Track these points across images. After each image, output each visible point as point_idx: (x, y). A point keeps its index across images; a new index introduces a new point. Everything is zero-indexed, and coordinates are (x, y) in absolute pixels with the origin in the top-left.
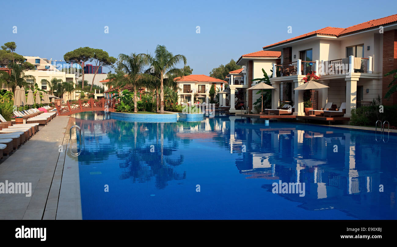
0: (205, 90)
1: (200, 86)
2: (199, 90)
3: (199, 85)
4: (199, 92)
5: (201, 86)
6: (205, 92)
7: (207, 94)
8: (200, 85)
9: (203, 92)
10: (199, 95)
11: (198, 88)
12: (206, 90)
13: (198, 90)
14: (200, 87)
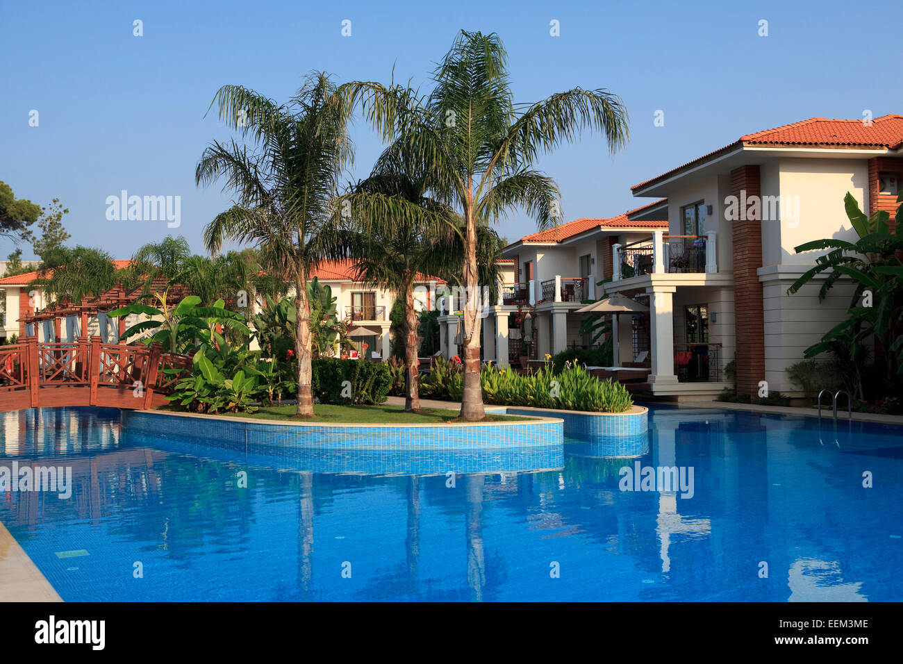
0: (374, 309)
1: (355, 296)
2: (353, 309)
3: (353, 294)
4: (353, 317)
5: (359, 296)
6: (374, 318)
7: (385, 323)
8: (357, 293)
9: (369, 315)
10: (357, 327)
11: (350, 304)
12: (378, 309)
13: (349, 311)
14: (357, 298)
